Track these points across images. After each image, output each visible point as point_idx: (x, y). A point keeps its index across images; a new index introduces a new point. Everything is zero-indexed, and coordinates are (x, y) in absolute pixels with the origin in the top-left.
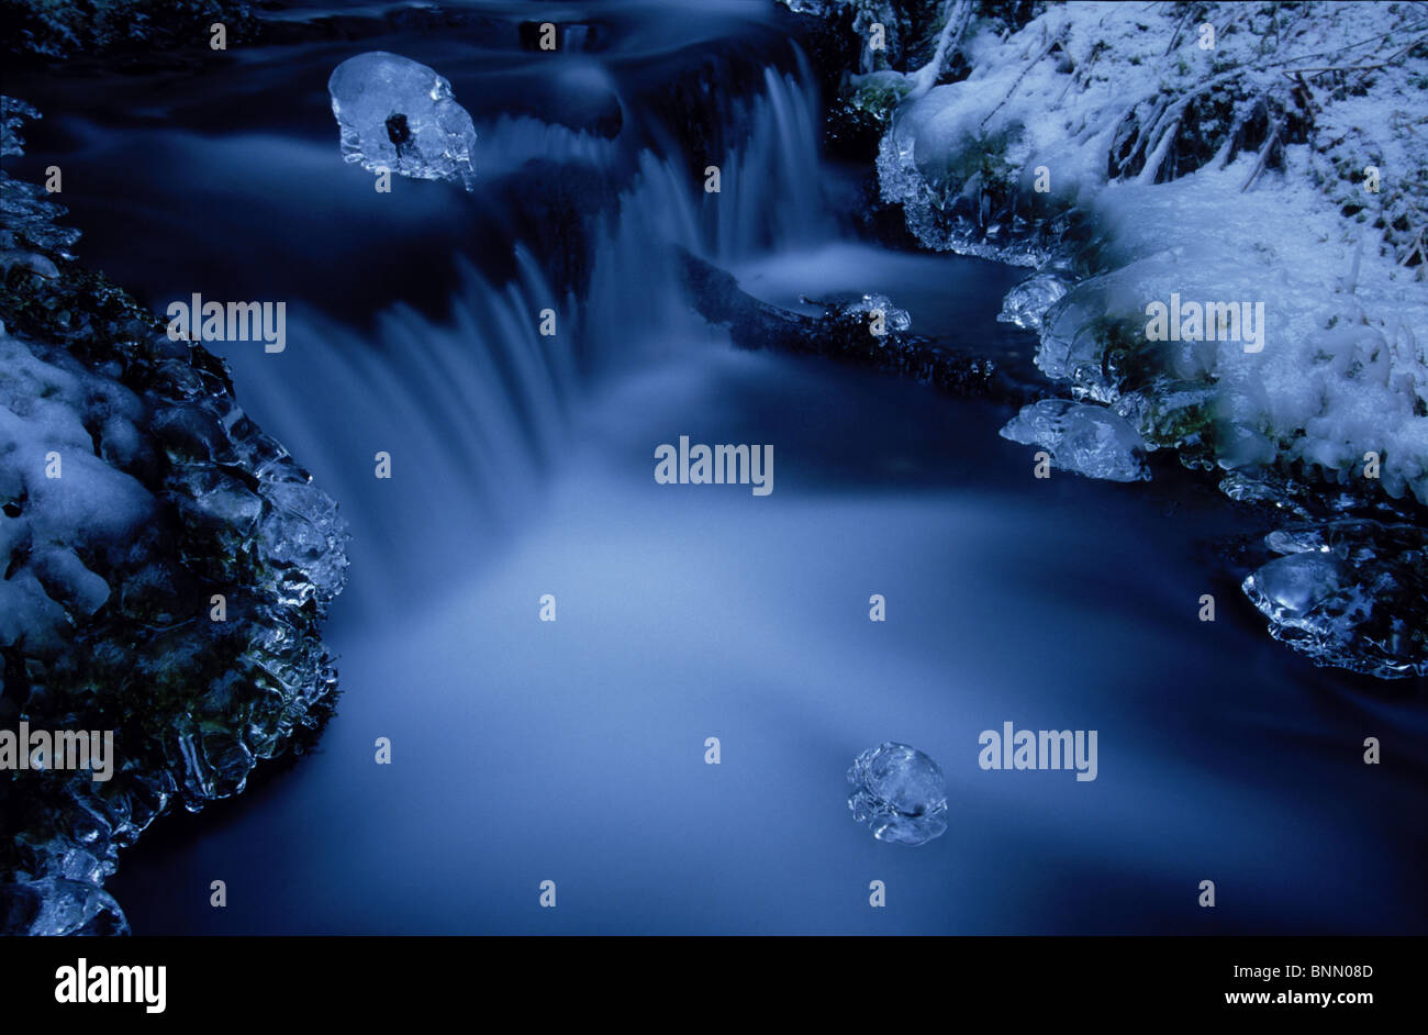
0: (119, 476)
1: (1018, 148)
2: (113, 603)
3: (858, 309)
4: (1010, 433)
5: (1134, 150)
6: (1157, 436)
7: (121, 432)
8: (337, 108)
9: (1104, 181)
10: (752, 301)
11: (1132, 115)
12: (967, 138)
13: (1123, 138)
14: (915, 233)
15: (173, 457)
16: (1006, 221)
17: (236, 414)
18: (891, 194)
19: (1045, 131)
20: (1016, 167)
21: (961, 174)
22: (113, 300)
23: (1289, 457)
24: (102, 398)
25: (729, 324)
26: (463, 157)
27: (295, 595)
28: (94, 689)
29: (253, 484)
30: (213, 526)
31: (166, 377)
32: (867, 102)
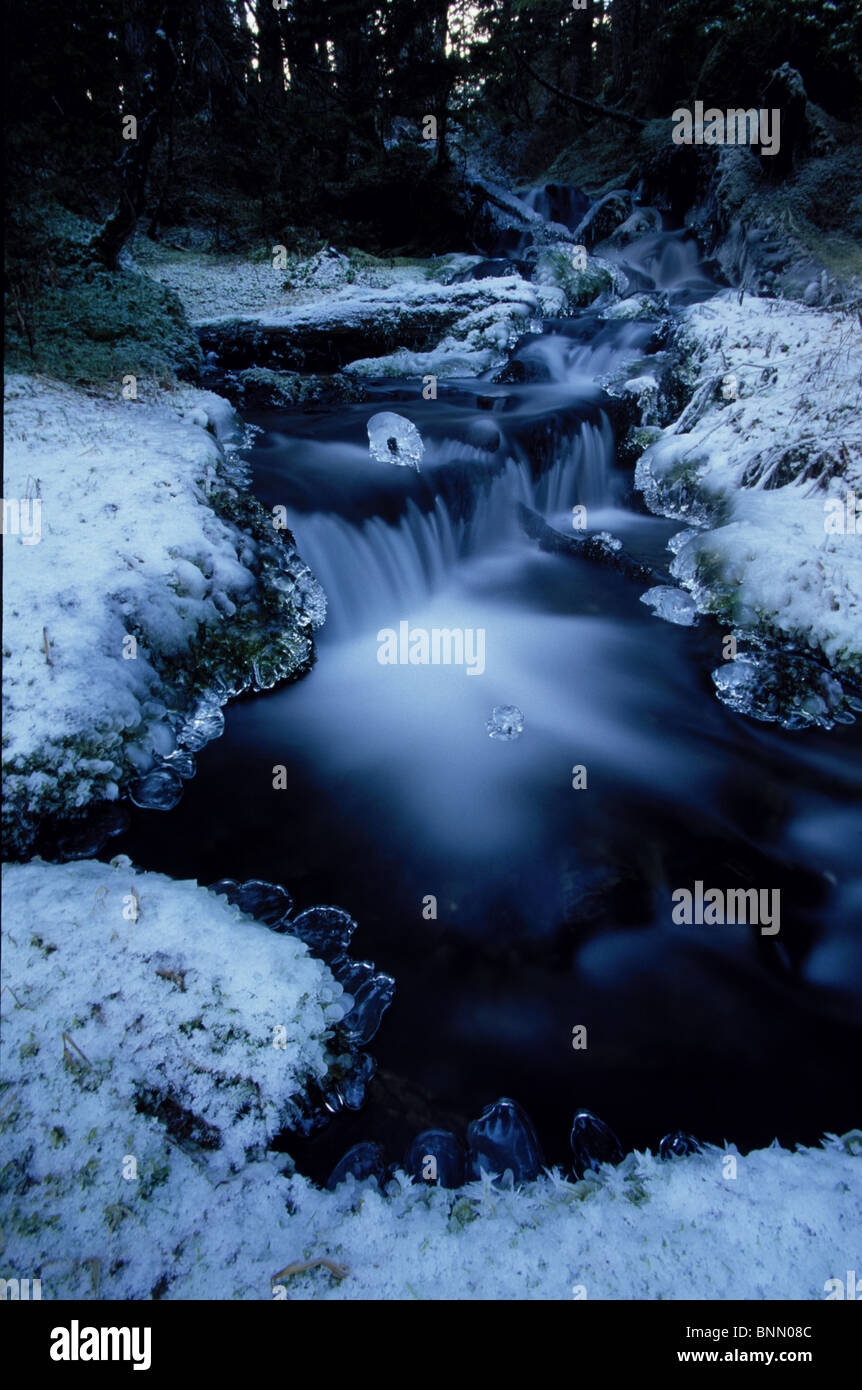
0: (245, 570)
1: (704, 468)
2: (237, 614)
3: (598, 537)
4: (643, 599)
5: (757, 473)
6: (711, 608)
7: (248, 554)
8: (369, 434)
9: (739, 487)
10: (551, 530)
11: (759, 456)
12: (676, 462)
13: (752, 467)
14: (648, 505)
15: (267, 566)
16: (691, 503)
17: (292, 553)
18: (639, 486)
19: (718, 461)
20: (701, 477)
21: (672, 478)
22: (255, 507)
23: (769, 623)
24: (243, 541)
25: (539, 540)
26: (417, 457)
27: (303, 622)
28: (228, 642)
29: (293, 579)
30: (276, 592)
31: (267, 536)
32: (639, 441)
